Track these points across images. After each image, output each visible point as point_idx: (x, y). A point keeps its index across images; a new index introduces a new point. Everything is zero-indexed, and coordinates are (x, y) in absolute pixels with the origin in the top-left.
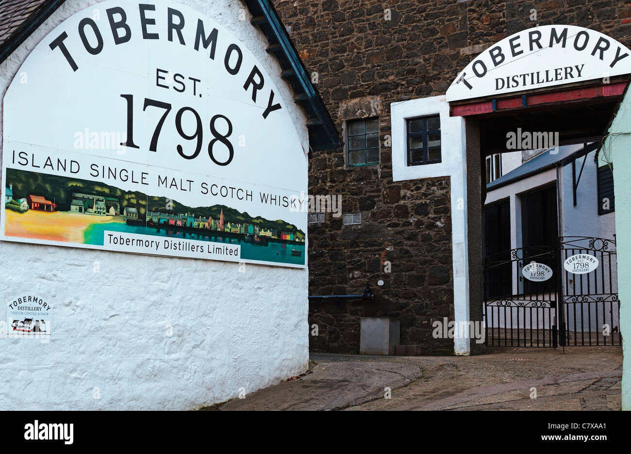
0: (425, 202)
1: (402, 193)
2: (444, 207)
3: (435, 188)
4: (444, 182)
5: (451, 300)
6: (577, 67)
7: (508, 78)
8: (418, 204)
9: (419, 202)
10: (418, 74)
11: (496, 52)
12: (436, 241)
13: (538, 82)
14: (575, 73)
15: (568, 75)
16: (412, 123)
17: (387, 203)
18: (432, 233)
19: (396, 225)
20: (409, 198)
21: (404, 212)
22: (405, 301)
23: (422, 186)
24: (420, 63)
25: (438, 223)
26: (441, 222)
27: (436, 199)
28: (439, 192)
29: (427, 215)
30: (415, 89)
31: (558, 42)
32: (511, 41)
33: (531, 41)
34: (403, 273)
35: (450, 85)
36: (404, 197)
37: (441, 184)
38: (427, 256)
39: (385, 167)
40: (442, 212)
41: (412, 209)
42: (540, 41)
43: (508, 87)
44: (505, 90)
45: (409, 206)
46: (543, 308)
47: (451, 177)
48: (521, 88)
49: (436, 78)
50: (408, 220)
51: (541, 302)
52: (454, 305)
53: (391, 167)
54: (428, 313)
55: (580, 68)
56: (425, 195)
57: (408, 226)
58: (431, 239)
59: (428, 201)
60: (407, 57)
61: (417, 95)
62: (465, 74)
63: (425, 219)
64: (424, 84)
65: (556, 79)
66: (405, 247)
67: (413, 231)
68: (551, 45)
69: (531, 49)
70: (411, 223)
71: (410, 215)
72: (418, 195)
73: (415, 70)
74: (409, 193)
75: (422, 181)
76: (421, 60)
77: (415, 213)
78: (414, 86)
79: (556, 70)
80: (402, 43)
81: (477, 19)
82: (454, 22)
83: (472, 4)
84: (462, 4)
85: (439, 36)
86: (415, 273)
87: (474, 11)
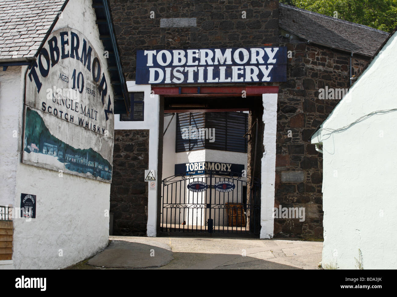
0: (132, 144)
1: (117, 137)
2: (144, 148)
3: (139, 136)
4: (145, 134)
5: (146, 204)
8: (127, 145)
9: (128, 143)
10: (131, 66)
12: (138, 168)
20: (121, 141)
23: (130, 133)
24: (133, 59)
25: (140, 157)
26: (141, 157)
27: (139, 143)
28: (141, 139)
29: (133, 151)
30: (129, 75)
34: (115, 186)
37: (143, 134)
38: (131, 176)
40: (142, 151)
41: (123, 147)
45: (121, 145)
46: (202, 208)
47: (150, 131)
50: (119, 154)
51: (200, 205)
52: (147, 207)
54: (131, 211)
56: (132, 140)
57: (120, 157)
58: (135, 166)
59: (133, 144)
60: (124, 55)
61: (130, 78)
63: (131, 154)
64: (135, 73)
66: (117, 170)
67: (122, 161)
70: (122, 156)
71: (121, 151)
72: (127, 139)
73: (129, 63)
74: (121, 137)
75: (130, 131)
77: (124, 150)
78: (128, 73)
80: (122, 46)
81: (172, 39)
82: (157, 38)
83: (169, 29)
84: (163, 29)
85: (146, 45)
86: (122, 186)
87: (170, 34)
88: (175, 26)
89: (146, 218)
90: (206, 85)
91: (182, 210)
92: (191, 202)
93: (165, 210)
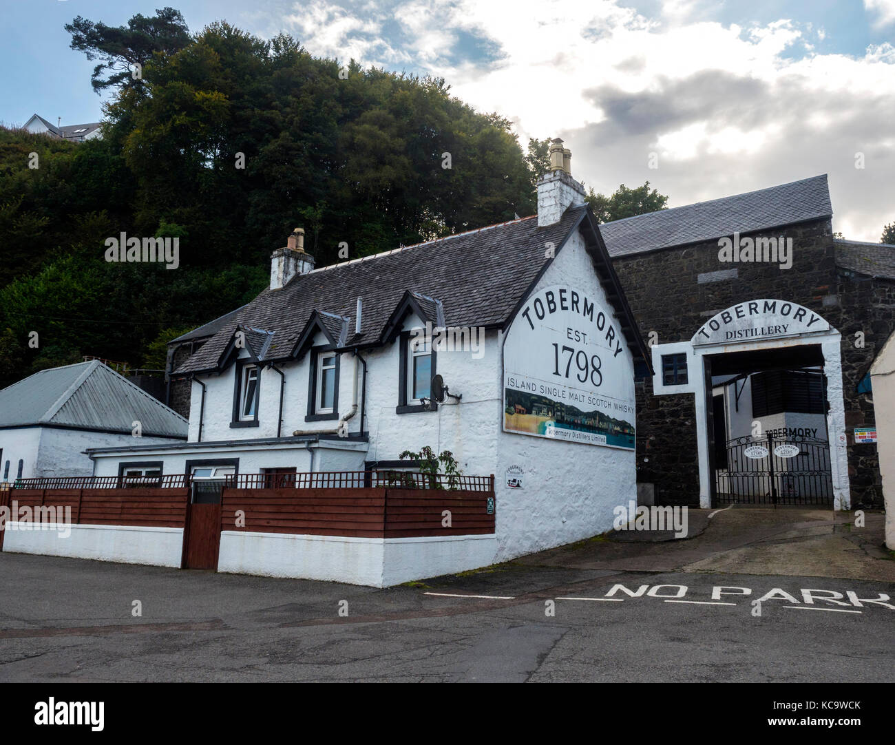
0: (677, 409)
1: (661, 402)
2: (690, 412)
3: (685, 400)
4: (690, 397)
5: (698, 473)
6: (783, 326)
7: (735, 332)
8: (672, 410)
9: (673, 408)
10: (671, 327)
11: (726, 315)
12: (686, 434)
13: (756, 335)
14: (782, 329)
15: (778, 331)
16: (666, 359)
17: (649, 409)
18: (683, 429)
19: (657, 423)
20: (665, 406)
21: (662, 415)
22: (664, 472)
23: (675, 398)
25: (687, 423)
26: (689, 422)
27: (684, 407)
28: (686, 403)
29: (678, 417)
30: (670, 337)
31: (769, 309)
32: (736, 308)
33: (751, 309)
35: (693, 335)
36: (662, 406)
37: (688, 397)
38: (679, 443)
39: (648, 386)
40: (689, 416)
41: (668, 413)
42: (757, 309)
43: (735, 337)
44: (733, 339)
45: (665, 411)
47: (695, 394)
48: (744, 338)
49: (683, 330)
51: (761, 472)
52: (699, 476)
53: (652, 386)
54: (681, 481)
55: (786, 326)
56: (677, 405)
58: (682, 432)
59: (679, 409)
60: (663, 317)
61: (670, 341)
62: (704, 329)
63: (677, 420)
64: (675, 334)
65: (769, 333)
66: (663, 438)
67: (669, 427)
68: (765, 312)
69: (751, 314)
72: (672, 404)
73: (668, 325)
74: (665, 403)
75: (674, 395)
76: (673, 319)
77: (670, 416)
79: (769, 328)
80: (659, 308)
81: (712, 294)
82: (696, 295)
83: (708, 284)
84: (701, 285)
85: (684, 304)
86: (670, 454)
87: (709, 289)
88: (714, 281)
89: (698, 488)
91: (740, 479)
92: (750, 470)
93: (721, 479)
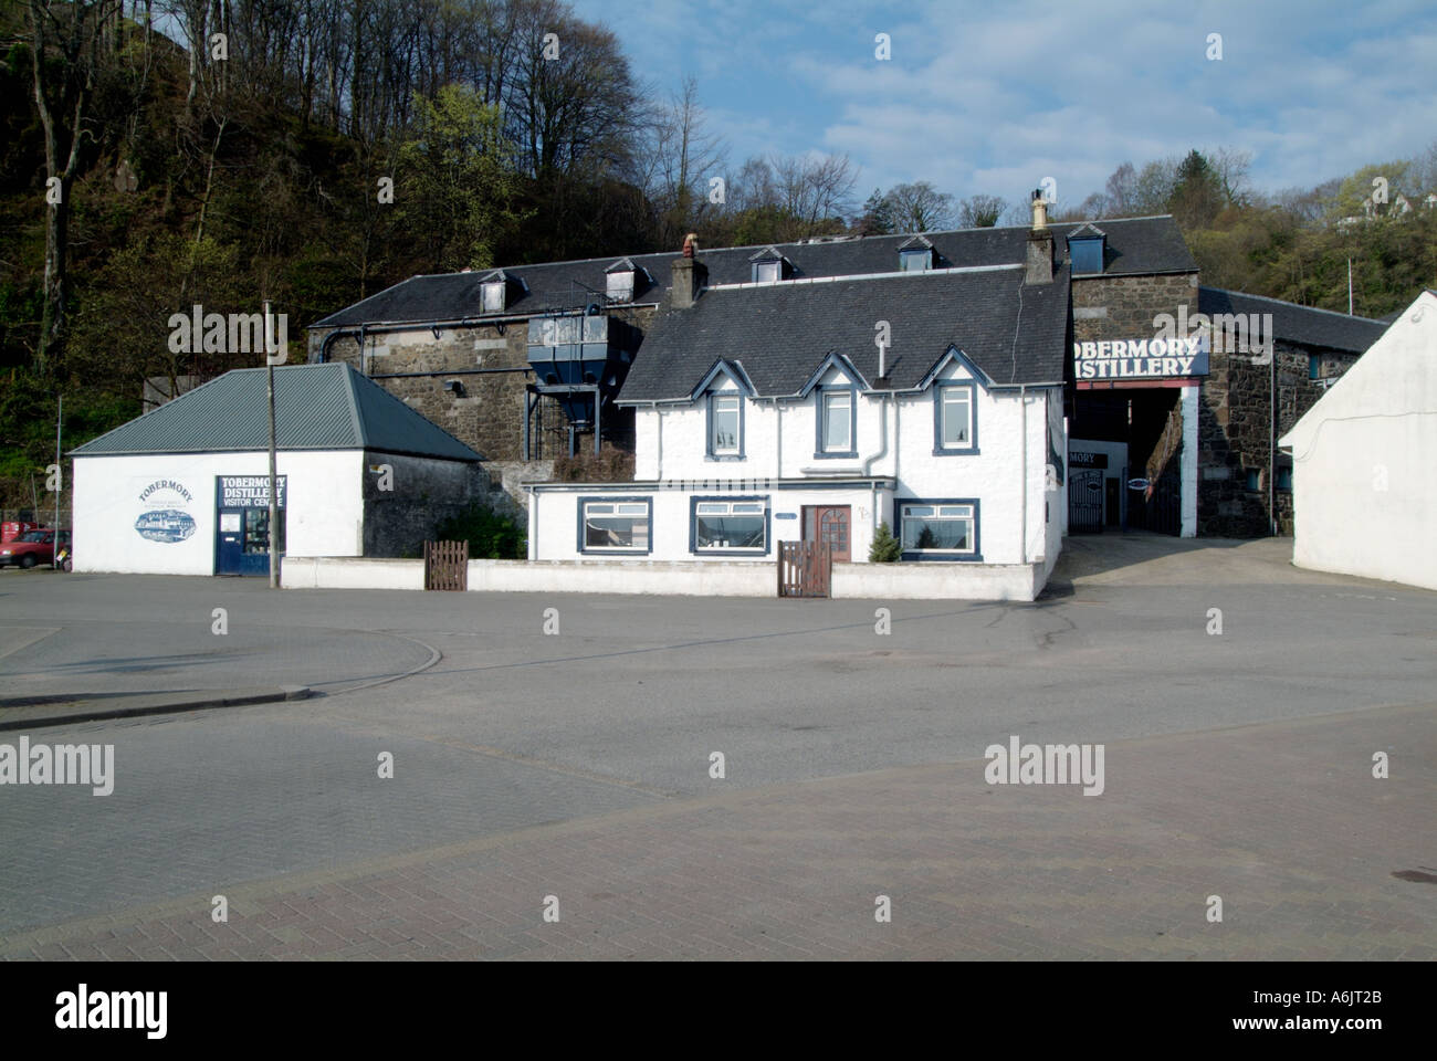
81: (1080, 330)
83: (1076, 320)
87: (1077, 325)
90: (1120, 379)
